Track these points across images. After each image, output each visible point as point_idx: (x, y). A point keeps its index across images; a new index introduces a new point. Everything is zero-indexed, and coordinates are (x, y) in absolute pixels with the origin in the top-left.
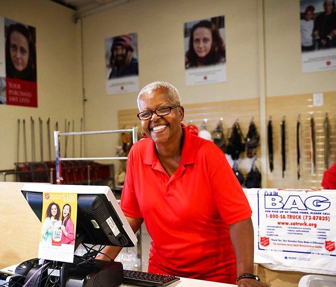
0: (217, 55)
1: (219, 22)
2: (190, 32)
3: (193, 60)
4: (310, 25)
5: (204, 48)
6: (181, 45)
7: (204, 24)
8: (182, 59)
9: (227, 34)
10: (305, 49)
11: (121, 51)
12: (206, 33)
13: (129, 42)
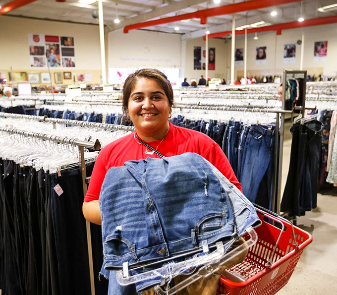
0: (264, 57)
1: (265, 48)
2: (258, 50)
3: (258, 58)
4: (286, 51)
5: (261, 55)
6: (255, 53)
7: (261, 48)
8: (255, 57)
9: (267, 51)
10: (285, 57)
11: (239, 53)
12: (261, 50)
13: (241, 51)
